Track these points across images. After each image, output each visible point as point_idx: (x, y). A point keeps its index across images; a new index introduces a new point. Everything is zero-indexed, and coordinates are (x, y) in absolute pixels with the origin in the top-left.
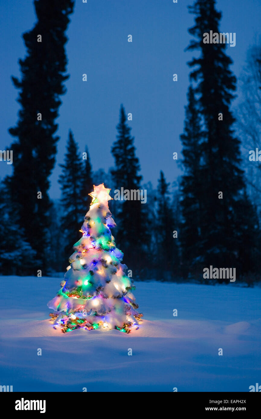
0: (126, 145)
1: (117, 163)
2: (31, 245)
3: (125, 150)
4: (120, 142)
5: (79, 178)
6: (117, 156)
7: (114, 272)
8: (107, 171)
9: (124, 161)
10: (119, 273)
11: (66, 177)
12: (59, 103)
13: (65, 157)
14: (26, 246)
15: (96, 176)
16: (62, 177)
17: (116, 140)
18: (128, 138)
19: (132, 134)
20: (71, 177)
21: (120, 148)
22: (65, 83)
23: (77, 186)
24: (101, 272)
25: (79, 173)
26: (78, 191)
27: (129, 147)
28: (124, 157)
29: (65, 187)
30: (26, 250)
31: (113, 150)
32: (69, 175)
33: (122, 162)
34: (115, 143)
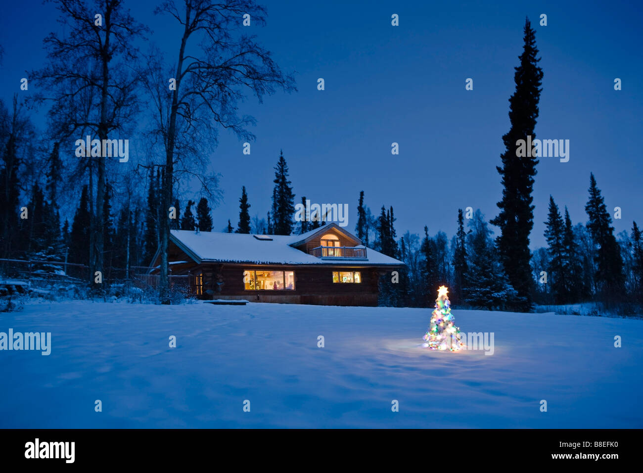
0: (598, 204)
1: (591, 218)
2: (514, 287)
3: (597, 208)
4: (591, 202)
5: (561, 231)
6: (590, 213)
7: (447, 325)
8: (584, 225)
9: (596, 217)
10: (450, 325)
11: (550, 231)
12: (533, 181)
13: (548, 216)
14: (510, 287)
15: (576, 229)
16: (546, 231)
17: (589, 200)
18: (599, 198)
19: (602, 195)
20: (554, 232)
21: (593, 206)
22: (536, 167)
23: (560, 238)
24: (442, 325)
25: (560, 228)
26: (561, 242)
27: (600, 205)
28: (596, 213)
29: (550, 239)
30: (510, 290)
31: (587, 208)
32: (552, 230)
33: (595, 218)
34: (588, 203)
